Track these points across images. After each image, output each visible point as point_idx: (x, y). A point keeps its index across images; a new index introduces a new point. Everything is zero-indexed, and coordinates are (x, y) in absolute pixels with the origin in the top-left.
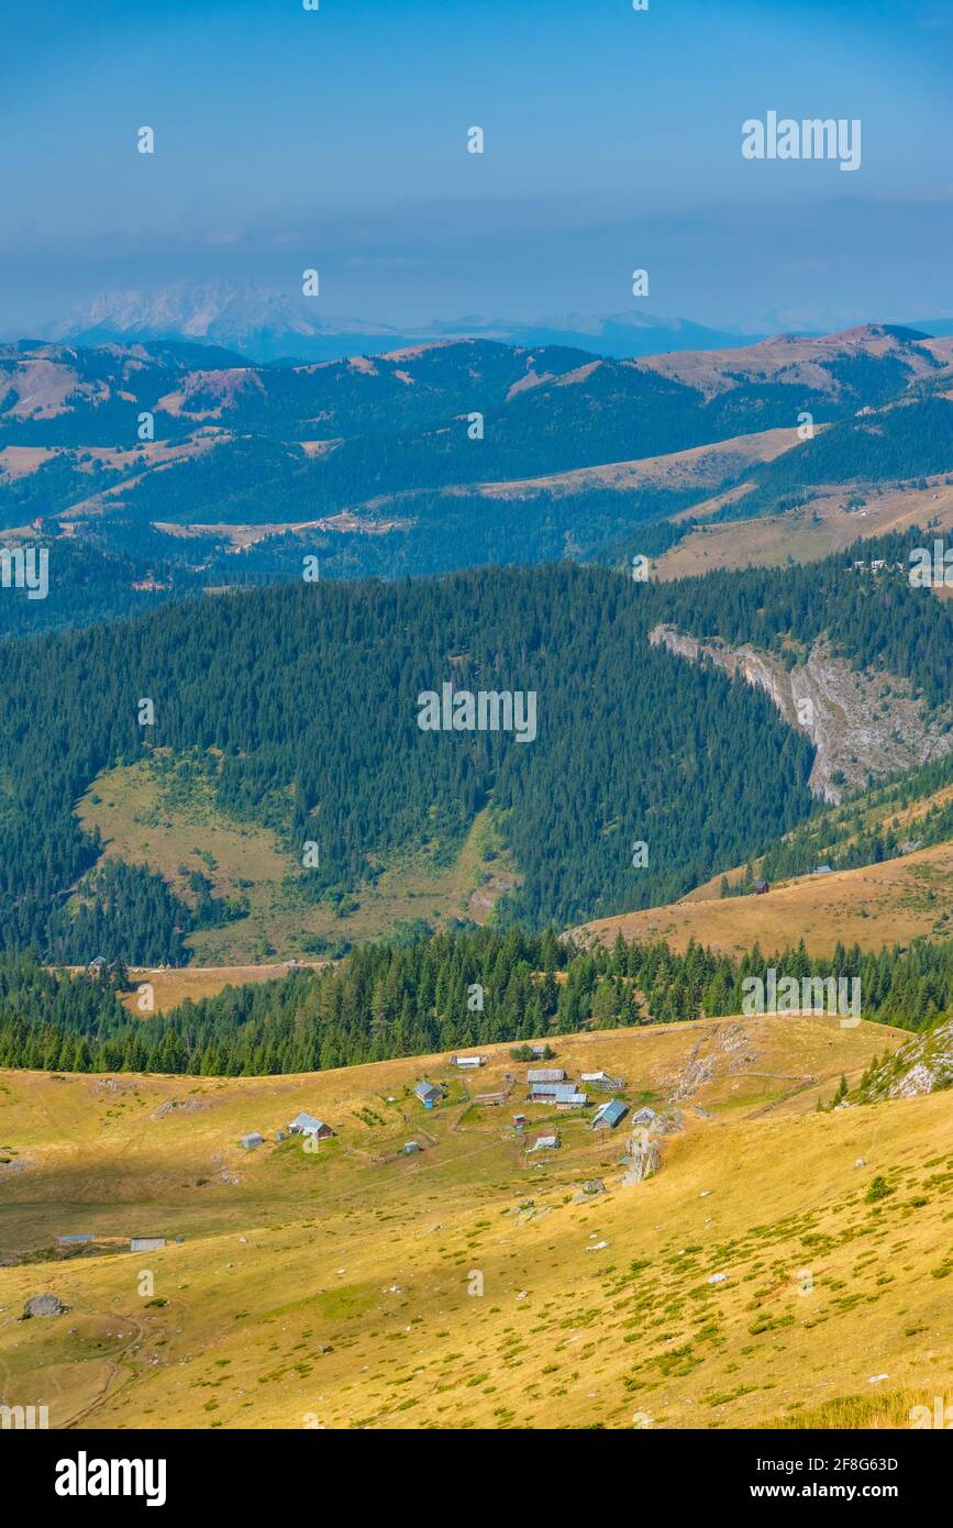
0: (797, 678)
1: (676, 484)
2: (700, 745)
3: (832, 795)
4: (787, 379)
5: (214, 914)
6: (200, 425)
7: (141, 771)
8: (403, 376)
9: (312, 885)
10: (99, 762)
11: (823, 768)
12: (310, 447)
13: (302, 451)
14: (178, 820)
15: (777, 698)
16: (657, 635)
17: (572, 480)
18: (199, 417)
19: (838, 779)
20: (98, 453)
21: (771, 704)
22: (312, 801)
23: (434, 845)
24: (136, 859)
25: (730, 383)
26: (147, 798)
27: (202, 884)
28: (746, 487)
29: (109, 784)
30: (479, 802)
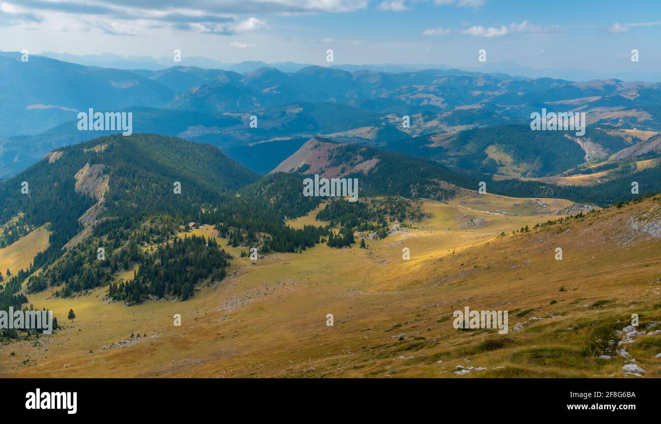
0: (585, 143)
1: (575, 104)
2: (570, 151)
3: (587, 160)
4: (596, 88)
5: (502, 165)
6: (503, 88)
7: (494, 146)
8: (535, 83)
9: (514, 163)
10: (488, 145)
11: (587, 156)
12: (519, 93)
13: (518, 94)
14: (498, 153)
15: (582, 146)
16: (565, 136)
17: (559, 102)
18: (503, 87)
19: (589, 157)
20: (488, 92)
21: (580, 146)
22: (515, 153)
23: (532, 159)
24: (492, 158)
25: (586, 88)
26: (494, 150)
27: (500, 161)
28: (586, 106)
29: (490, 147)
30: (538, 155)
